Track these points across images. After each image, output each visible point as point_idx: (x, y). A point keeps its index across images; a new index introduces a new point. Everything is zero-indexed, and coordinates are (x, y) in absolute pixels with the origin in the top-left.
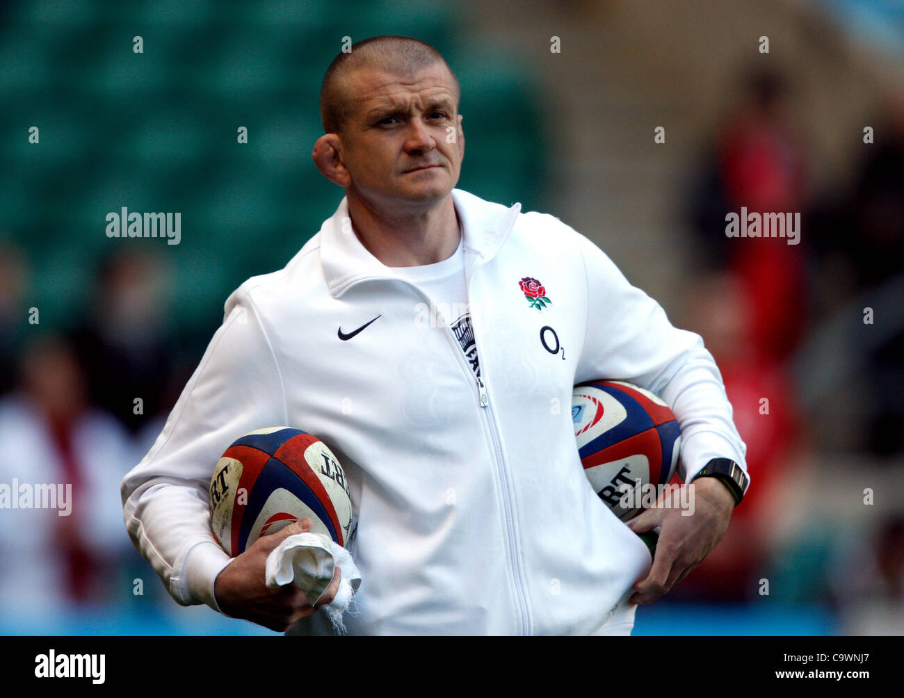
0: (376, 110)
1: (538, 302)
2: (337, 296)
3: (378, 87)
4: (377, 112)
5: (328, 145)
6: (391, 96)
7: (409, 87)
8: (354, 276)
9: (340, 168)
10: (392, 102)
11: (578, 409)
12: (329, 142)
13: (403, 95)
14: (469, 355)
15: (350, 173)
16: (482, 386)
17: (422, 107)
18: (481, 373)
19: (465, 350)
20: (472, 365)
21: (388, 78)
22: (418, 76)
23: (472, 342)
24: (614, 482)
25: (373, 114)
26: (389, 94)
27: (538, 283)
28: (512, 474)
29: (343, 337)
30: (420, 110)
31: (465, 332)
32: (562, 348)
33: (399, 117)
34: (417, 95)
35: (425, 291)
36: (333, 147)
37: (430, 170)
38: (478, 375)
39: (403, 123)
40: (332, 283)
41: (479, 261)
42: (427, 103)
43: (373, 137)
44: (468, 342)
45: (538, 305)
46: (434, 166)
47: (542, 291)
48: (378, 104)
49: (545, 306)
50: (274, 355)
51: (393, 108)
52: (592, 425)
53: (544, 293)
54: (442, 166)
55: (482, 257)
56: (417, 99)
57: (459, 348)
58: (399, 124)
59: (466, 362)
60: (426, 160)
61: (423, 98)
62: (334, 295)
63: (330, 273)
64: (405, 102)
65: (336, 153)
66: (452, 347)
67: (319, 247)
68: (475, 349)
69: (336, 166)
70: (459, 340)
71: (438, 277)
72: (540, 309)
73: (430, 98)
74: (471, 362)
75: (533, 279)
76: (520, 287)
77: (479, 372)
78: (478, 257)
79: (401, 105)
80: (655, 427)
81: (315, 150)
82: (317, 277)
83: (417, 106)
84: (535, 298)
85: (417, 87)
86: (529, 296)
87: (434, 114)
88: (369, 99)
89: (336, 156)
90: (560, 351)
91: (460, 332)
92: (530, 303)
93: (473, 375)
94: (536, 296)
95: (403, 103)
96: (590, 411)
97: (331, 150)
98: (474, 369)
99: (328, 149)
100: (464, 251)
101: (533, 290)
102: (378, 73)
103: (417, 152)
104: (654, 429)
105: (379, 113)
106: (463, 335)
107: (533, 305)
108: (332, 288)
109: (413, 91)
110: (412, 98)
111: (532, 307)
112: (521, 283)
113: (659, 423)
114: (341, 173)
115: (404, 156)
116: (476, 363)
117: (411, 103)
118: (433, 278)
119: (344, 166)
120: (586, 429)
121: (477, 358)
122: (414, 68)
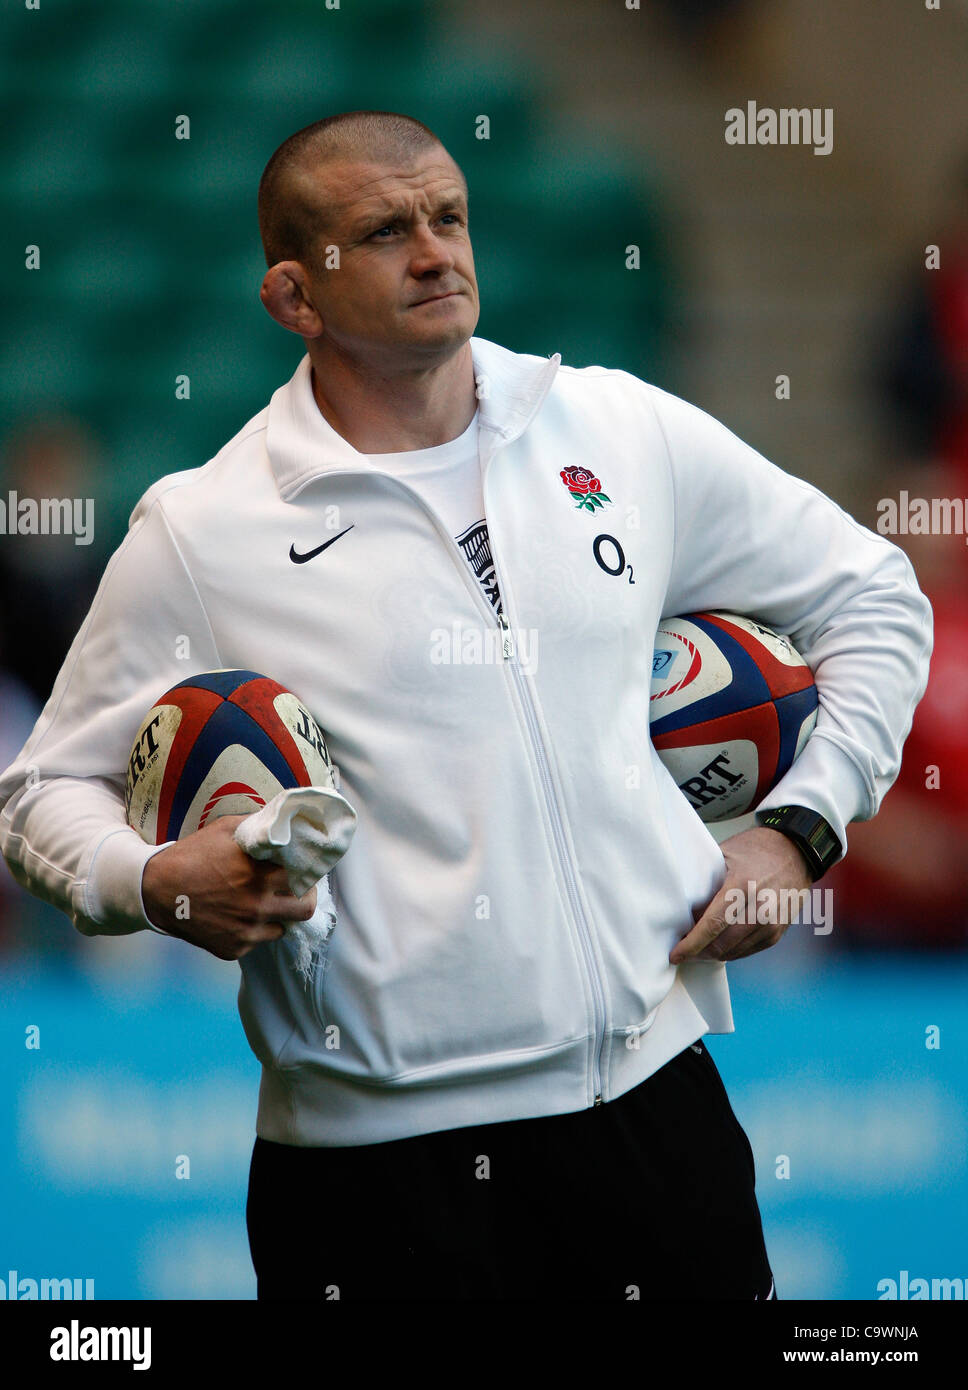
0: (365, 218)
1: (589, 500)
2: (288, 499)
3: (365, 185)
4: (367, 221)
5: (285, 277)
6: (384, 195)
7: (408, 180)
8: (312, 468)
9: (305, 311)
10: (388, 204)
11: (666, 657)
12: (286, 273)
13: (401, 193)
14: (486, 581)
15: (320, 315)
16: (505, 627)
17: (430, 208)
18: (504, 608)
19: (479, 574)
20: (491, 596)
21: (378, 170)
22: (419, 165)
23: (489, 562)
24: (705, 772)
25: (362, 224)
26: (383, 193)
27: (589, 474)
28: (556, 758)
29: (297, 558)
30: (427, 213)
31: (480, 547)
32: (629, 567)
33: (399, 225)
34: (421, 191)
35: (418, 488)
36: (293, 280)
37: (451, 298)
38: (500, 611)
39: (402, 235)
40: (282, 479)
41: (499, 442)
42: (436, 202)
43: (363, 257)
44: (484, 563)
45: (589, 504)
46: (454, 294)
47: (595, 484)
48: (369, 210)
49: (601, 505)
50: (195, 588)
51: (390, 212)
52: (681, 687)
53: (599, 487)
54: (462, 293)
55: (503, 436)
56: (421, 196)
57: (469, 572)
58: (396, 236)
59: (481, 593)
60: (444, 286)
61: (429, 195)
62: (284, 497)
63: (278, 464)
64: (407, 203)
65: (297, 287)
66: (460, 571)
67: (266, 428)
68: (494, 572)
69: (297, 309)
70: (469, 560)
71: (441, 467)
72: (593, 510)
73: (440, 194)
74: (488, 591)
75: (581, 468)
76: (562, 479)
77: (500, 606)
78: (498, 437)
79: (401, 207)
80: (773, 700)
81: (265, 286)
82: (260, 473)
83: (423, 207)
84: (585, 495)
85: (419, 180)
86: (576, 492)
87: (444, 217)
88: (352, 203)
89: (297, 294)
90: (627, 571)
91: (473, 545)
92: (578, 503)
93: (491, 611)
94: (586, 492)
95: (403, 203)
96: (682, 663)
97: (291, 284)
98: (493, 602)
99: (286, 284)
100: (479, 428)
101: (582, 484)
102: (360, 164)
103: (431, 274)
104: (771, 704)
105: (369, 222)
106: (476, 552)
107: (582, 504)
108: (282, 487)
109: (414, 187)
110: (416, 196)
111: (580, 507)
112: (562, 474)
113: (780, 695)
114: (307, 317)
115: (410, 283)
116: (495, 593)
117: (414, 204)
118: (434, 468)
119: (310, 306)
120: (672, 690)
121: (497, 585)
122: (412, 154)
